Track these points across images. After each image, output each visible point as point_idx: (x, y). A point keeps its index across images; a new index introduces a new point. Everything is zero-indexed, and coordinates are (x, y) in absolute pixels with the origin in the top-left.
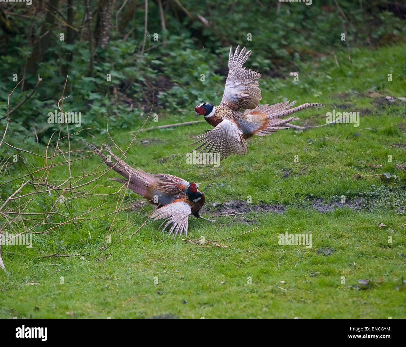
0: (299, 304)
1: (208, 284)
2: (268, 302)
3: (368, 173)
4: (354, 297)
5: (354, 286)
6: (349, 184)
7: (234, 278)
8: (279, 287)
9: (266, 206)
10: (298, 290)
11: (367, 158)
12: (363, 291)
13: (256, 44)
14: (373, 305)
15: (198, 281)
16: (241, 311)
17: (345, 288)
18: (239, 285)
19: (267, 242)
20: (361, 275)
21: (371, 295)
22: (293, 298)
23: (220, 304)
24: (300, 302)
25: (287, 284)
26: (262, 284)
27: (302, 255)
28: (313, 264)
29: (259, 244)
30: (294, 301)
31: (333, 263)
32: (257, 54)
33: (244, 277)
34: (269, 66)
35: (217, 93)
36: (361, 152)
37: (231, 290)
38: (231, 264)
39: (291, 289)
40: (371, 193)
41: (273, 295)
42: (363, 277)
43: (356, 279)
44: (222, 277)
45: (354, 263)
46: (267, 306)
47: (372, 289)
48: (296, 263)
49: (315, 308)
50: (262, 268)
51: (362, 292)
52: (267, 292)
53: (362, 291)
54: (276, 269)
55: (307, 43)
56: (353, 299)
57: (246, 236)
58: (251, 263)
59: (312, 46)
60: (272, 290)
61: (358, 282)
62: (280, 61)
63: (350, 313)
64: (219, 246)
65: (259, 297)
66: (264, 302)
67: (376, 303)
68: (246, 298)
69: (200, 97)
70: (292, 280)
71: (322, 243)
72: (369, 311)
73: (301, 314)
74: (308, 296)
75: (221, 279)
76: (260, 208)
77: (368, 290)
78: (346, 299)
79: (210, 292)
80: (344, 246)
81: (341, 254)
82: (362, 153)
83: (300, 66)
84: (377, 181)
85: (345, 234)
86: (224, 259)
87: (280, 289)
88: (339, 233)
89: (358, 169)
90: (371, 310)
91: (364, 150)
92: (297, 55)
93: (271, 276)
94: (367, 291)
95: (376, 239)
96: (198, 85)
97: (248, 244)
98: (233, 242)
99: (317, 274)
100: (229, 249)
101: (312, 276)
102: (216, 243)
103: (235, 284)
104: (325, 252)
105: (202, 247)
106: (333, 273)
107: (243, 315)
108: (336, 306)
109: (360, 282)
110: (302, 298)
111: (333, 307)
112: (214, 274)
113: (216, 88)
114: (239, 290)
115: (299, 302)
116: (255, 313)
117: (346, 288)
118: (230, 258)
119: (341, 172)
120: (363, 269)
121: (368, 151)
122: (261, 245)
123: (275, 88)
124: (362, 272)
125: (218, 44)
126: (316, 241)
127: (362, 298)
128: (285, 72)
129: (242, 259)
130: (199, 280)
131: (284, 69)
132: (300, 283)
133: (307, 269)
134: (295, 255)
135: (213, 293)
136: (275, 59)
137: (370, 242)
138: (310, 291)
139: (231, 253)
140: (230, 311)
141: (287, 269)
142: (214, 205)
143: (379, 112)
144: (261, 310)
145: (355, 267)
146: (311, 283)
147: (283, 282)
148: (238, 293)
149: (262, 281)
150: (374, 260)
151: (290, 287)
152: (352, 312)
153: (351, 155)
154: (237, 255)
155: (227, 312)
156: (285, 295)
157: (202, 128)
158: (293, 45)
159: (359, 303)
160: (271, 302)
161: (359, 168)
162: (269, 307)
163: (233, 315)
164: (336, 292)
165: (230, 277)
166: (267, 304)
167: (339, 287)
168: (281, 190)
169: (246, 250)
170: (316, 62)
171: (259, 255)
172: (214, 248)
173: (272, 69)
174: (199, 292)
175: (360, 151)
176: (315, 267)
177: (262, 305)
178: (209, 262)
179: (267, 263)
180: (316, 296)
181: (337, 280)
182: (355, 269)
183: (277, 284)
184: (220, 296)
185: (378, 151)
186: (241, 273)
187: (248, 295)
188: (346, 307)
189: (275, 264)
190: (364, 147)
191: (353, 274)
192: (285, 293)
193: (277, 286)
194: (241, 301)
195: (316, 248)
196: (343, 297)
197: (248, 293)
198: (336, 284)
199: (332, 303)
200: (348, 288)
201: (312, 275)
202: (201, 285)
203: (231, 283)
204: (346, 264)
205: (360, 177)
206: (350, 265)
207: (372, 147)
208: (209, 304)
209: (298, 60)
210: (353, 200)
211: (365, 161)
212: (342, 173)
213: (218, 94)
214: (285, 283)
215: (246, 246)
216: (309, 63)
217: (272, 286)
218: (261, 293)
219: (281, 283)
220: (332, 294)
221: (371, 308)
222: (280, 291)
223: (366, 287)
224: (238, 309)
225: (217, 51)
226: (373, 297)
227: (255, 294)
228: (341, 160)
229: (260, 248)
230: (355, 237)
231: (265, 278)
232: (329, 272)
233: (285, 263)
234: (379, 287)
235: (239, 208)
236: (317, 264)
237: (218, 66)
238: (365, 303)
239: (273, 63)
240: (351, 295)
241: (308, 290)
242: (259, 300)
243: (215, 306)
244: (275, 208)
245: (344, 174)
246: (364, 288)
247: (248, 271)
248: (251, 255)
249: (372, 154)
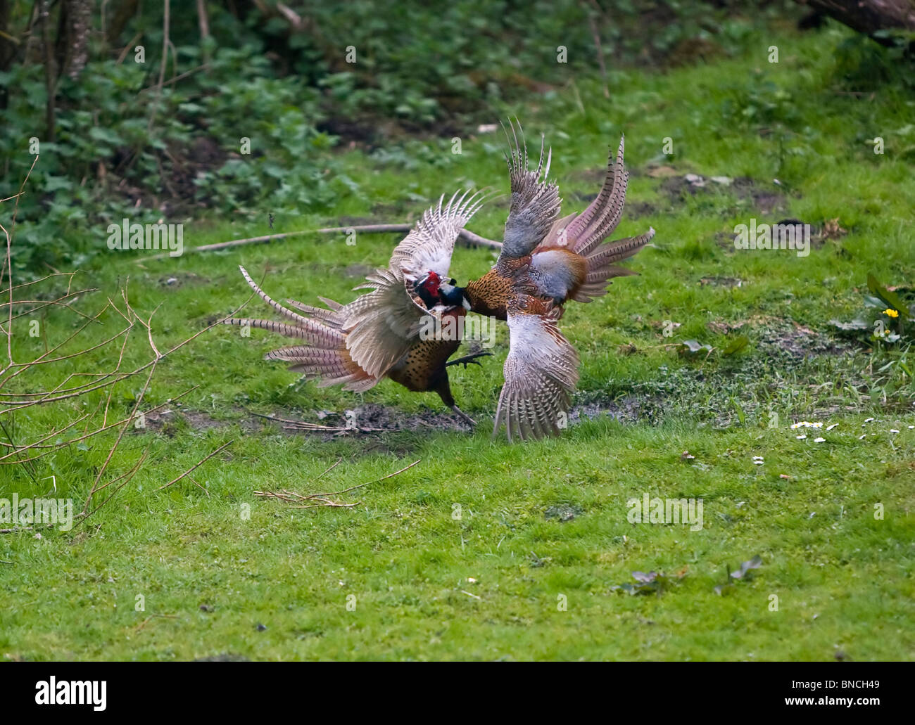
0: (509, 628)
1: (311, 588)
2: (440, 624)
3: (652, 341)
4: (625, 610)
5: (625, 586)
6: (612, 365)
7: (366, 574)
8: (463, 591)
9: (433, 417)
10: (505, 597)
11: (648, 309)
12: (645, 597)
13: (404, 64)
14: (667, 626)
15: (289, 580)
16: (382, 644)
17: (606, 592)
18: (377, 589)
19: (437, 494)
20: (640, 562)
21: (663, 605)
22: (493, 615)
23: (338, 630)
24: (509, 623)
25: (481, 585)
26: (428, 585)
27: (513, 522)
28: (536, 540)
29: (419, 500)
30: (497, 621)
31: (580, 536)
32: (406, 86)
33: (387, 572)
34: (433, 111)
35: (322, 172)
36: (635, 295)
37: (362, 600)
38: (360, 544)
39: (489, 595)
40: (659, 384)
41: (451, 610)
42: (643, 567)
43: (628, 571)
44: (341, 573)
45: (624, 537)
46: (438, 634)
47: (665, 592)
48: (499, 540)
49: (542, 635)
50: (427, 550)
51: (642, 600)
52: (439, 602)
53: (641, 596)
54: (456, 552)
55: (516, 62)
56: (623, 616)
57: (390, 481)
58: (402, 541)
59: (526, 68)
60: (449, 599)
61: (632, 578)
62: (457, 102)
63: (618, 646)
64: (333, 504)
65: (420, 614)
66: (433, 624)
67: (673, 623)
68: (394, 616)
69: (286, 183)
70: (491, 576)
71: (554, 494)
72: (658, 640)
73: (513, 649)
74: (526, 610)
75: (337, 576)
76: (420, 421)
77: (655, 594)
78: (608, 614)
79: (316, 604)
80: (601, 501)
81: (596, 518)
82: (638, 298)
83: (502, 112)
84: (671, 359)
85: (604, 475)
86: (345, 533)
87: (465, 594)
88: (590, 472)
89: (628, 334)
90: (663, 637)
91: (642, 291)
92: (493, 87)
93: (446, 567)
94: (652, 597)
95: (671, 484)
96: (280, 157)
97: (395, 500)
98: (362, 496)
99: (546, 561)
100: (355, 512)
101: (534, 567)
102: (326, 499)
103: (369, 586)
104: (561, 514)
105: (296, 506)
106: (578, 559)
107: (387, 655)
108: (588, 631)
109: (638, 579)
110: (513, 614)
111: (580, 634)
112: (324, 565)
113: (321, 162)
114: (378, 600)
115: (506, 622)
116: (413, 650)
117: (608, 591)
118: (358, 529)
119: (593, 340)
120: (644, 549)
121: (650, 294)
122: (423, 502)
123: (447, 160)
124: (641, 556)
125: (323, 66)
126: (541, 489)
127: (643, 612)
128: (468, 124)
129: (383, 531)
130: (291, 578)
131: (466, 118)
132: (510, 582)
133: (523, 550)
134: (496, 521)
135: (321, 606)
136: (446, 96)
137: (657, 491)
138: (532, 600)
139: (359, 519)
140: (358, 645)
141: (481, 552)
142: (322, 415)
143: (672, 208)
144: (426, 642)
145: (626, 545)
146: (532, 581)
147: (471, 580)
148: (376, 606)
149: (427, 580)
150: (666, 529)
151: (486, 591)
152: (623, 643)
153: (614, 304)
154: (372, 524)
155: (352, 648)
156: (477, 609)
157: (292, 251)
158: (483, 67)
159: (636, 622)
160: (446, 624)
161: (631, 331)
162: (443, 635)
163: (366, 654)
164: (587, 600)
165: (359, 572)
166: (437, 629)
167: (593, 589)
168: (463, 381)
169: (390, 513)
170: (534, 102)
171: (419, 523)
172: (322, 510)
173: (440, 119)
174: (291, 606)
175: (633, 293)
176: (540, 546)
177: (428, 631)
178: (312, 540)
179: (436, 540)
180: (545, 610)
181: (589, 575)
182: (627, 549)
183: (459, 584)
184: (337, 612)
185: (672, 292)
186: (382, 563)
187: (397, 609)
188: (609, 631)
189: (454, 543)
190: (641, 286)
191: (623, 560)
192: (476, 604)
193: (460, 588)
194: (383, 623)
195: (543, 505)
196: (602, 611)
197: (397, 606)
198: (587, 583)
199: (579, 624)
200: (611, 591)
201: (534, 563)
202: (295, 589)
203: (361, 585)
204: (606, 539)
205: (633, 350)
206: (616, 541)
207: (659, 285)
208: (314, 631)
209: (496, 99)
210: (619, 400)
211: (645, 316)
212: (594, 343)
213: (325, 174)
214: (478, 583)
215: (392, 503)
216: (519, 105)
217: (448, 591)
218: (426, 605)
219: (468, 583)
220: (579, 605)
221: (661, 634)
222: (466, 600)
223: (651, 588)
224: (377, 642)
225: (322, 82)
226: (665, 609)
227: (413, 607)
228: (593, 314)
229: (422, 508)
230: (625, 480)
231: (434, 572)
232: (571, 558)
233: (477, 540)
234: (679, 589)
235: (376, 421)
236: (545, 540)
237: (324, 114)
238: (649, 623)
239: (443, 105)
240: (618, 605)
241: (526, 597)
242: (422, 621)
243: (326, 634)
244: (453, 421)
245: (600, 344)
246: (646, 592)
247: (396, 557)
248: (403, 524)
249: (660, 301)
